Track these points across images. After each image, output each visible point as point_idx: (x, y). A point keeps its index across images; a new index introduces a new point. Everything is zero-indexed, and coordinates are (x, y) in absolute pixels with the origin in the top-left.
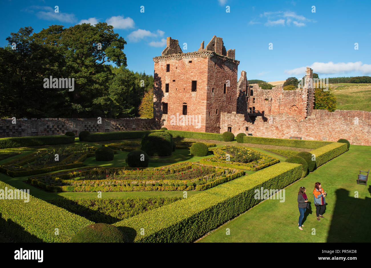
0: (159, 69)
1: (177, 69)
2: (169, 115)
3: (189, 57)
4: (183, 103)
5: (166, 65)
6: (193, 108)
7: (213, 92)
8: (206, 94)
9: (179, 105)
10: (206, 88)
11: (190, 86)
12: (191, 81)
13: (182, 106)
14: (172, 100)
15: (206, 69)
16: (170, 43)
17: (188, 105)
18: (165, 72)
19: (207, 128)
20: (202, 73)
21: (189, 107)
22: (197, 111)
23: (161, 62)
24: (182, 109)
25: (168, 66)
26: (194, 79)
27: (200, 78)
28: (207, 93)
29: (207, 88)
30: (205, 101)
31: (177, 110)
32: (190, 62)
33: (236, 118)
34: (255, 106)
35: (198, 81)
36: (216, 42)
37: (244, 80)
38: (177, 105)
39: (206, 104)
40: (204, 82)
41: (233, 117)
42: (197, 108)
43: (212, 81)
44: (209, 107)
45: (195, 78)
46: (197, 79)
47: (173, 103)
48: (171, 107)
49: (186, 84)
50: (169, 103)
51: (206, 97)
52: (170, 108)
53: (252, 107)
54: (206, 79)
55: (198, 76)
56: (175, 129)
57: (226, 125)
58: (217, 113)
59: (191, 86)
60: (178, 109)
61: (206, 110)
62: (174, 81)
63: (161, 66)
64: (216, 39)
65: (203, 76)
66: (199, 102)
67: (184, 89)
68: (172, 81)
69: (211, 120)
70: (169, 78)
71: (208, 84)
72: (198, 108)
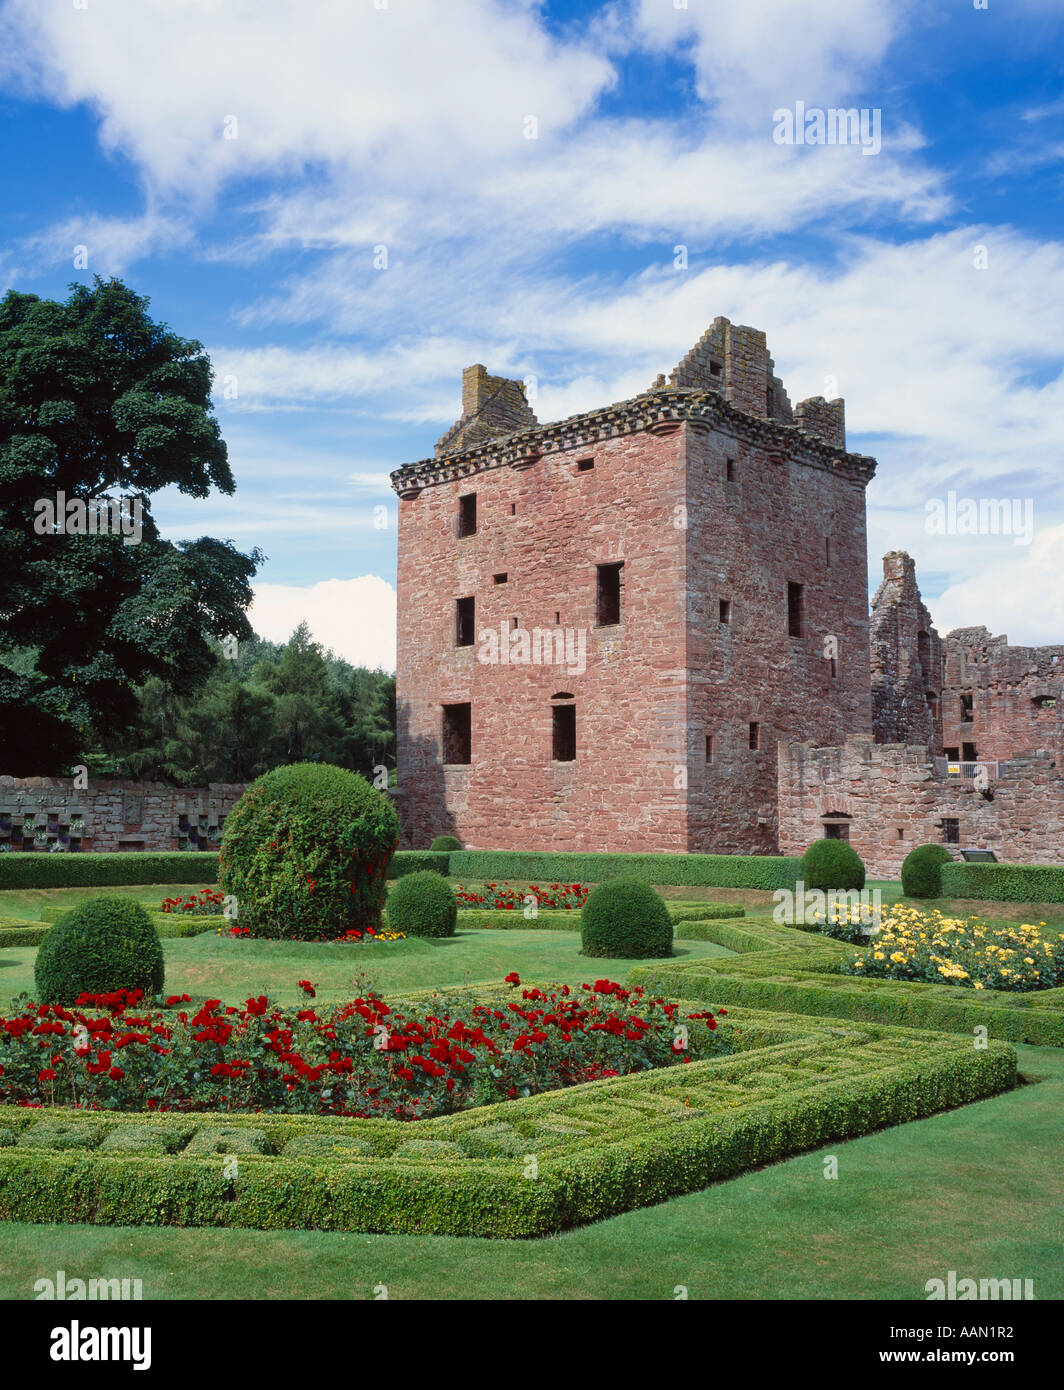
0: (420, 529)
1: (514, 514)
2: (479, 766)
3: (580, 441)
4: (554, 697)
5: (455, 501)
6: (610, 717)
7: (723, 620)
8: (681, 633)
9: (530, 706)
10: (683, 595)
11: (588, 596)
12: (594, 570)
13: (550, 712)
14: (491, 683)
15: (677, 492)
16: (481, 396)
17: (580, 703)
18: (454, 540)
19: (694, 825)
20: (654, 514)
21: (582, 713)
22: (634, 732)
23: (432, 489)
24: (549, 730)
25: (469, 504)
26: (611, 556)
27: (644, 546)
28: (689, 625)
29: (688, 598)
30: (682, 674)
31: (522, 738)
32: (586, 465)
33: (875, 772)
34: (973, 740)
35: (633, 562)
36: (728, 348)
37: (902, 597)
38: (522, 708)
39: (684, 688)
40: (666, 563)
41: (853, 766)
42: (632, 715)
43: (717, 560)
44: (705, 705)
45: (615, 551)
46: (626, 552)
47: (500, 701)
48: (488, 721)
49: (566, 590)
50: (475, 701)
51: (681, 650)
52: (481, 727)
53: (961, 746)
54: (675, 548)
55: (630, 533)
56: (515, 846)
57: (815, 815)
58: (753, 746)
59: (595, 595)
60: (526, 732)
61: (684, 725)
62: (501, 579)
63: (432, 508)
64: (728, 337)
65: (661, 531)
66: (647, 679)
67: (558, 614)
68: (490, 580)
69: (721, 782)
70: (473, 568)
71: (690, 575)
72: (636, 716)
